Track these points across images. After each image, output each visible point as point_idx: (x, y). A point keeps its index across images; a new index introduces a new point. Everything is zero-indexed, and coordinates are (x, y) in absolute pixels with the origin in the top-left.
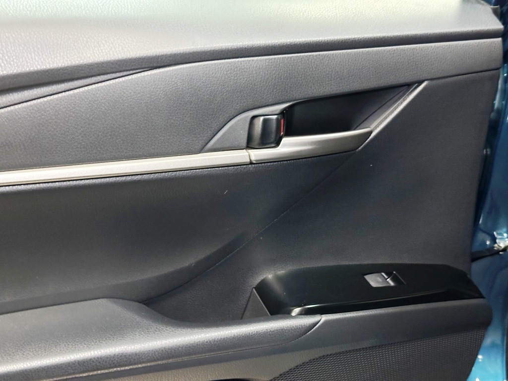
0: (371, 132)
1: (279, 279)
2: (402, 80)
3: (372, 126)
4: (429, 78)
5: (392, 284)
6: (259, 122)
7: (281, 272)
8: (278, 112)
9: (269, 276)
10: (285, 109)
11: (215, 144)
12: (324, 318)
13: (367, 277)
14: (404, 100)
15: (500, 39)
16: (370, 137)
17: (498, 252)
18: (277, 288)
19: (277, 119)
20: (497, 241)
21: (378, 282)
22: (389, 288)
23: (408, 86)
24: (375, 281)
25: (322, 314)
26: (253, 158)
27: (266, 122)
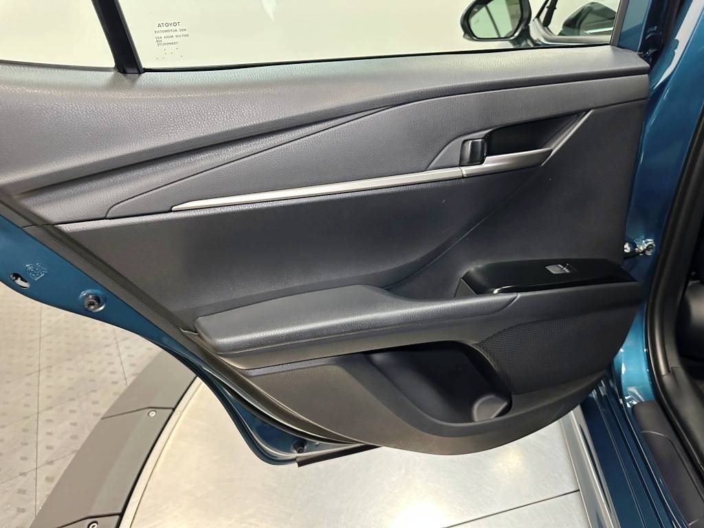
0: (551, 151)
1: (479, 271)
2: (574, 109)
3: (552, 147)
4: (595, 106)
5: (567, 271)
6: (469, 145)
7: (480, 266)
8: (482, 137)
9: (472, 268)
10: (487, 135)
11: (436, 163)
12: (519, 295)
13: (547, 268)
14: (575, 126)
15: (647, 75)
16: (552, 154)
17: (639, 253)
18: (479, 278)
19: (482, 142)
20: (638, 246)
21: (557, 271)
22: (566, 274)
23: (578, 114)
24: (554, 270)
25: (517, 292)
26: (464, 173)
27: (473, 145)
